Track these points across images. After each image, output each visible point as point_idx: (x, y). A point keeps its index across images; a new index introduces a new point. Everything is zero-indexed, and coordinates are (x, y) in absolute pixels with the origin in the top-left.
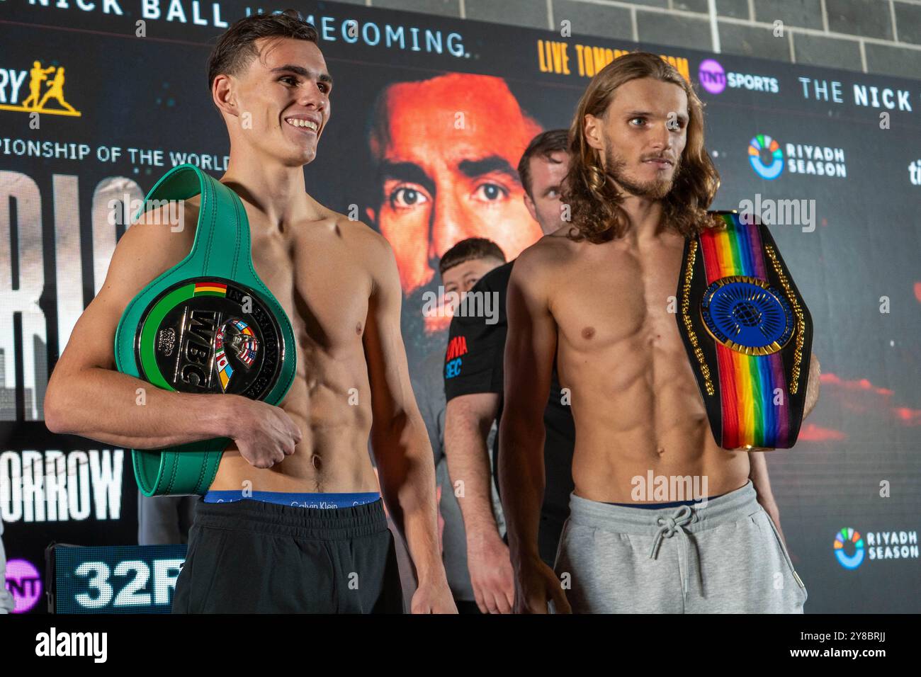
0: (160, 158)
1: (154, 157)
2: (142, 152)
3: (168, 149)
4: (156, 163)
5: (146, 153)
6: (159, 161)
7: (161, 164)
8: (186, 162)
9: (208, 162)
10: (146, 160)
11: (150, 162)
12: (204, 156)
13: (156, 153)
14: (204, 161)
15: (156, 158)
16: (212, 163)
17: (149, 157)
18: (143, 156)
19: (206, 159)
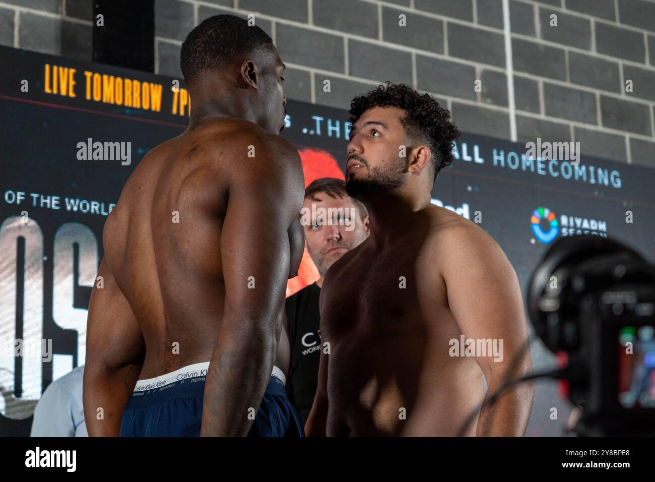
0: (57, 202)
1: (52, 202)
2: (42, 197)
3: (63, 195)
4: (54, 207)
5: (45, 198)
6: (56, 205)
7: (57, 208)
8: (79, 207)
9: (97, 208)
10: (45, 204)
11: (49, 206)
12: (93, 203)
13: (54, 198)
14: (93, 207)
15: (54, 202)
16: (100, 209)
17: (48, 201)
18: (43, 200)
19: (95, 205)
